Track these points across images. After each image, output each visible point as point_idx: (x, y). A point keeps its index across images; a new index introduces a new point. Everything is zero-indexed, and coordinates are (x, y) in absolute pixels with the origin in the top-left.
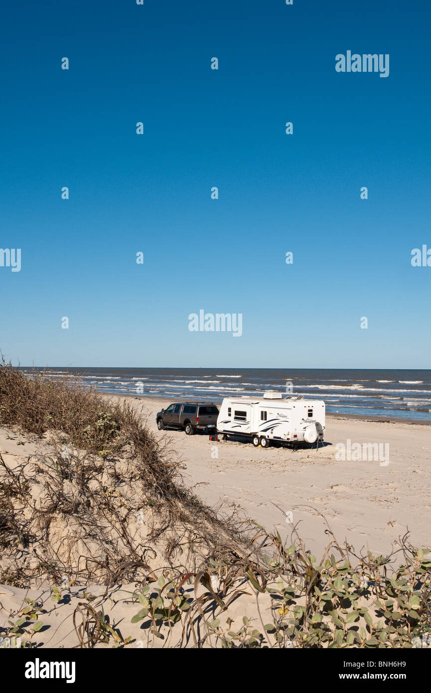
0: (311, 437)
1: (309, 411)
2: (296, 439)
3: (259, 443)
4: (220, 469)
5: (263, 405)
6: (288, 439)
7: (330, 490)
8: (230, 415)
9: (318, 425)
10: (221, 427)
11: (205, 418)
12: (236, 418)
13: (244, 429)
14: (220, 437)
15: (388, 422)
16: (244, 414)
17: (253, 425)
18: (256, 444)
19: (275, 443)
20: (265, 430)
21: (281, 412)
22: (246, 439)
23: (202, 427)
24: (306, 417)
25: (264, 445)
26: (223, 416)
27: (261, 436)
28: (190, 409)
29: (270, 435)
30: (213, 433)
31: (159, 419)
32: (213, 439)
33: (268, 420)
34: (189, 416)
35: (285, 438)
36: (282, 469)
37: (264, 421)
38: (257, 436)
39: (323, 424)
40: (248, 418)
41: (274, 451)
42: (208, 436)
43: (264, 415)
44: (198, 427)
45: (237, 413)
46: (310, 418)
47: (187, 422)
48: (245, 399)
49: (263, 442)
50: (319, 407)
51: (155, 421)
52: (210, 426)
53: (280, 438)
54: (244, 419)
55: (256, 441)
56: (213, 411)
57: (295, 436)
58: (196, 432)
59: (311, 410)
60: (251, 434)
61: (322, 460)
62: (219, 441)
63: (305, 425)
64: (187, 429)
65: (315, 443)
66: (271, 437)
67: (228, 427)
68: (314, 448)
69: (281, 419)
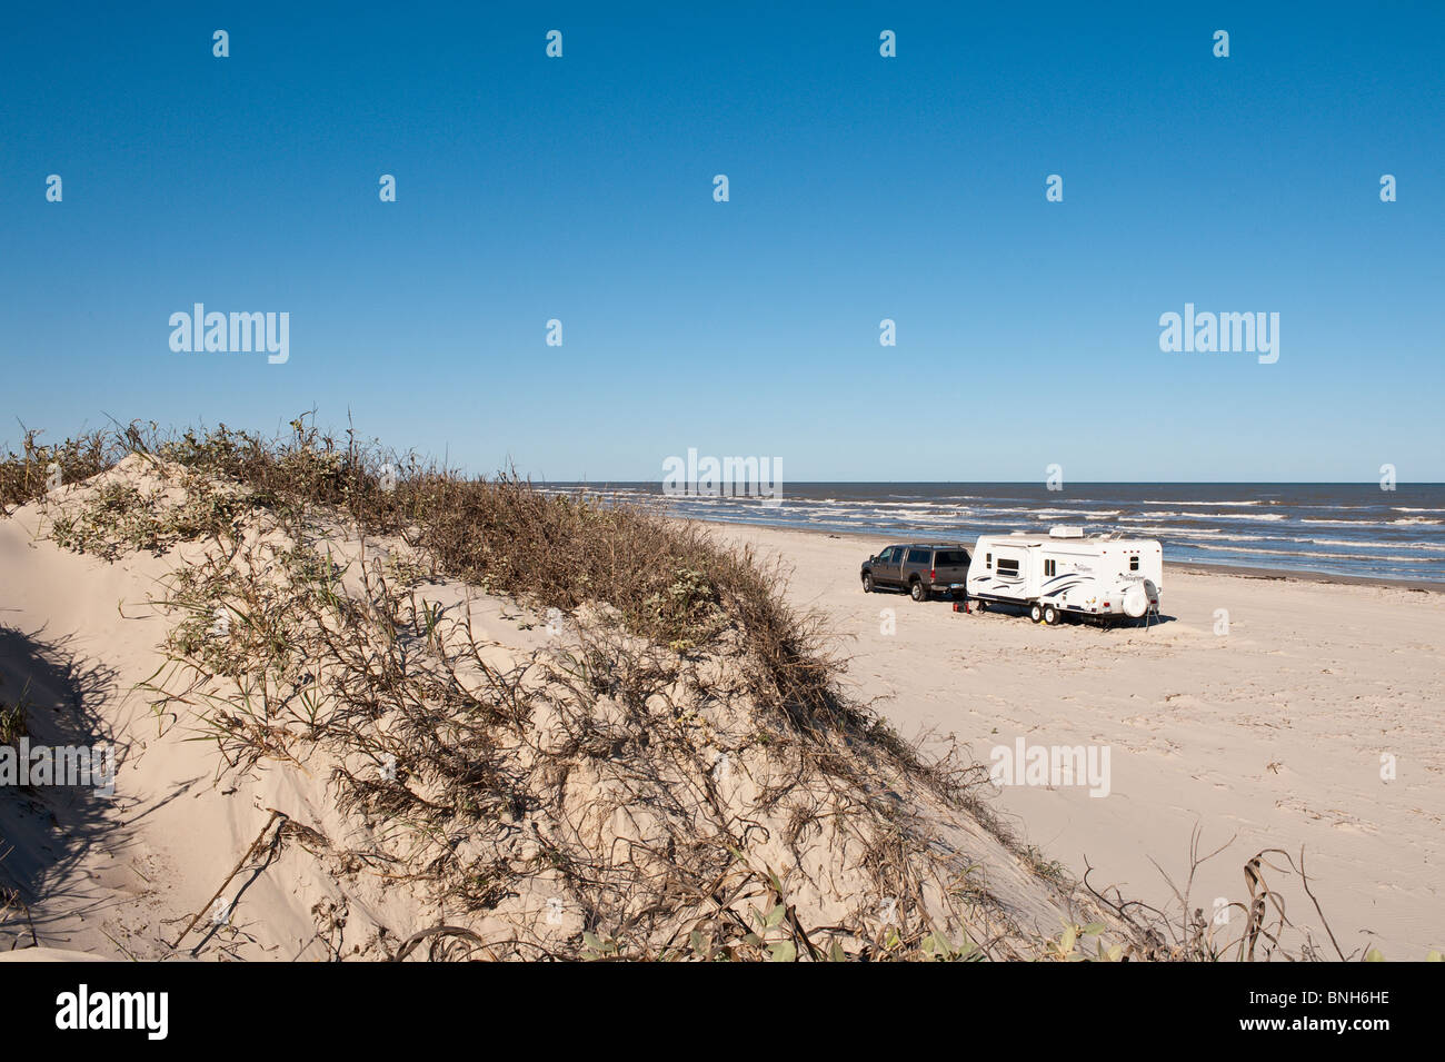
0: (1136, 607)
1: (1132, 559)
2: (1108, 610)
3: (1042, 617)
4: (967, 663)
5: (1048, 549)
6: (1094, 610)
7: (1164, 702)
8: (989, 566)
9: (1148, 584)
10: (973, 588)
11: (947, 571)
12: (1000, 572)
13: (1013, 592)
14: (973, 605)
15: (1284, 579)
16: (1015, 564)
17: (1031, 585)
18: (1036, 618)
19: (1071, 617)
20: (1053, 594)
21: (1081, 561)
22: (1018, 608)
23: (940, 588)
24: (1126, 570)
25: (1050, 620)
26: (977, 568)
27: (1046, 605)
28: (919, 555)
29: (1061, 602)
30: (959, 598)
31: (866, 572)
32: (959, 610)
33: (1057, 575)
34: (917, 567)
35: (1088, 608)
36: (1080, 663)
37: (1052, 578)
38: (1037, 605)
39: (1158, 583)
40: (1021, 571)
41: (1069, 630)
42: (951, 604)
43: (1050, 567)
44: (934, 587)
45: (1002, 563)
46: (1134, 572)
47: (914, 579)
48: (1018, 537)
49: (1050, 615)
50: (1150, 552)
51: (859, 577)
52: (955, 586)
53: (1079, 608)
54: (1015, 574)
55: (1036, 613)
56: (960, 559)
57: (1107, 605)
58: (930, 596)
59: (1136, 559)
60: (1027, 600)
61: (1155, 648)
62: (970, 612)
63: (1125, 584)
64: (915, 590)
65: (1144, 617)
66: (1064, 606)
67: (986, 589)
68: (1143, 626)
69: (1083, 574)
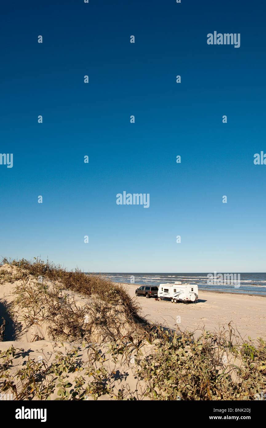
0: (193, 299)
1: (192, 289)
2: (187, 300)
3: (174, 301)
4: (159, 311)
5: (175, 287)
6: (184, 300)
7: (200, 320)
8: (162, 290)
9: (195, 294)
10: (159, 295)
11: (154, 292)
12: (165, 292)
13: (168, 296)
14: (159, 299)
15: (223, 293)
16: (168, 290)
17: (171, 294)
18: (172, 302)
19: (179, 301)
20: (176, 296)
21: (182, 289)
23: (152, 295)
24: (191, 291)
25: (175, 302)
26: (160, 291)
27: (174, 299)
28: (148, 288)
29: (178, 298)
30: (156, 297)
31: (136, 292)
32: (156, 300)
33: (176, 292)
34: (147, 291)
35: (183, 299)
36: (182, 311)
37: (175, 293)
38: (173, 299)
39: (197, 294)
40: (169, 291)
41: (180, 304)
42: (155, 299)
43: (175, 290)
44: (151, 295)
45: (165, 290)
46: (192, 291)
47: (147, 293)
48: (168, 284)
49: (175, 301)
50: (195, 287)
51: (135, 293)
52: (155, 295)
53: (181, 299)
54: (168, 292)
55: (172, 300)
56: (156, 289)
57: (187, 299)
58: (150, 297)
59: (193, 289)
60: (170, 298)
61: (197, 308)
62: (159, 300)
63: (190, 294)
64: (147, 296)
65: (195, 301)
66: (178, 299)
67: (162, 295)
68: (195, 303)
69: (182, 292)
